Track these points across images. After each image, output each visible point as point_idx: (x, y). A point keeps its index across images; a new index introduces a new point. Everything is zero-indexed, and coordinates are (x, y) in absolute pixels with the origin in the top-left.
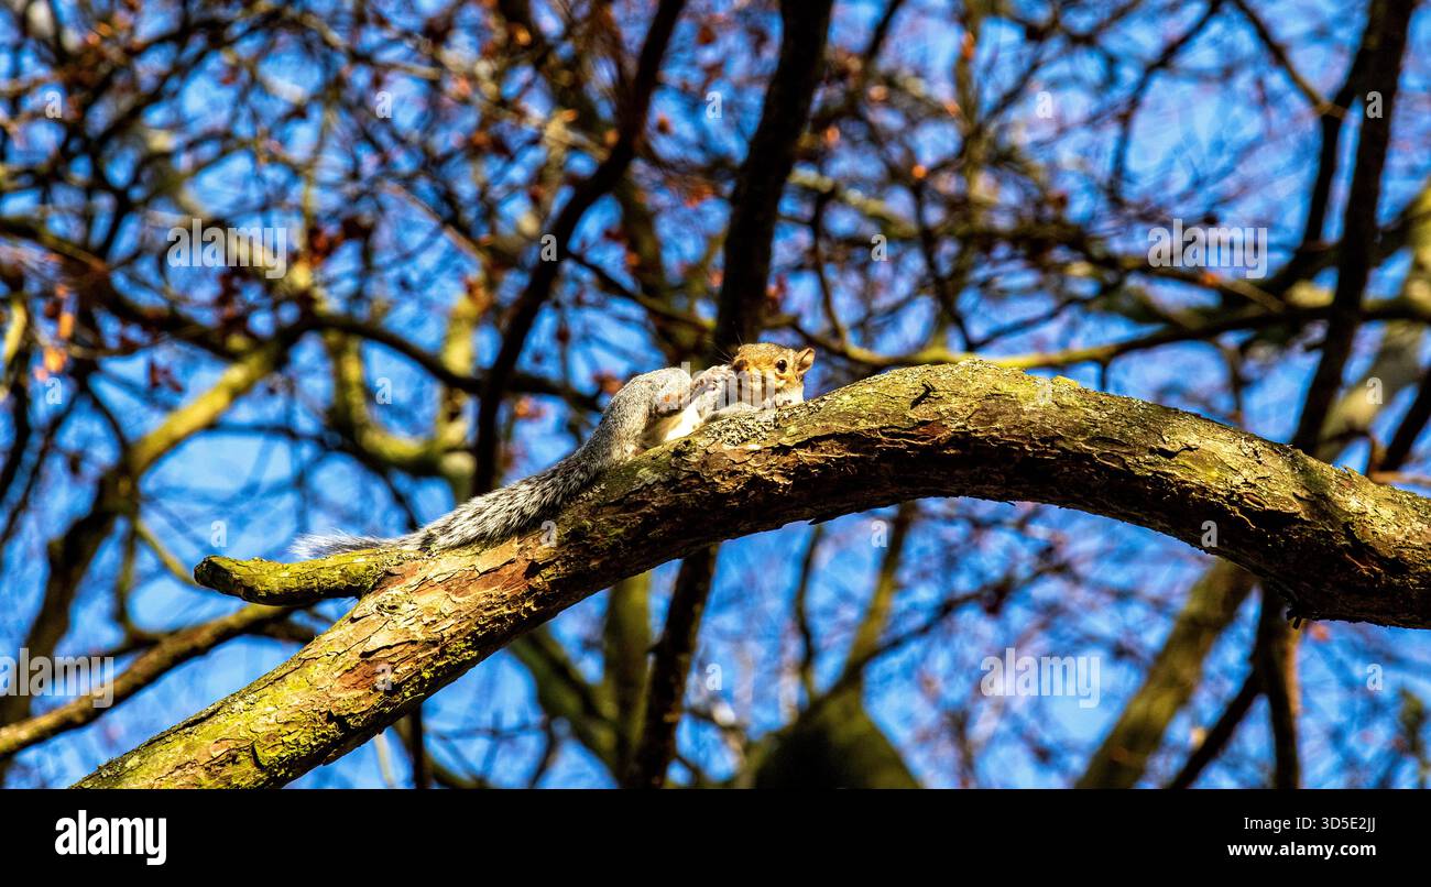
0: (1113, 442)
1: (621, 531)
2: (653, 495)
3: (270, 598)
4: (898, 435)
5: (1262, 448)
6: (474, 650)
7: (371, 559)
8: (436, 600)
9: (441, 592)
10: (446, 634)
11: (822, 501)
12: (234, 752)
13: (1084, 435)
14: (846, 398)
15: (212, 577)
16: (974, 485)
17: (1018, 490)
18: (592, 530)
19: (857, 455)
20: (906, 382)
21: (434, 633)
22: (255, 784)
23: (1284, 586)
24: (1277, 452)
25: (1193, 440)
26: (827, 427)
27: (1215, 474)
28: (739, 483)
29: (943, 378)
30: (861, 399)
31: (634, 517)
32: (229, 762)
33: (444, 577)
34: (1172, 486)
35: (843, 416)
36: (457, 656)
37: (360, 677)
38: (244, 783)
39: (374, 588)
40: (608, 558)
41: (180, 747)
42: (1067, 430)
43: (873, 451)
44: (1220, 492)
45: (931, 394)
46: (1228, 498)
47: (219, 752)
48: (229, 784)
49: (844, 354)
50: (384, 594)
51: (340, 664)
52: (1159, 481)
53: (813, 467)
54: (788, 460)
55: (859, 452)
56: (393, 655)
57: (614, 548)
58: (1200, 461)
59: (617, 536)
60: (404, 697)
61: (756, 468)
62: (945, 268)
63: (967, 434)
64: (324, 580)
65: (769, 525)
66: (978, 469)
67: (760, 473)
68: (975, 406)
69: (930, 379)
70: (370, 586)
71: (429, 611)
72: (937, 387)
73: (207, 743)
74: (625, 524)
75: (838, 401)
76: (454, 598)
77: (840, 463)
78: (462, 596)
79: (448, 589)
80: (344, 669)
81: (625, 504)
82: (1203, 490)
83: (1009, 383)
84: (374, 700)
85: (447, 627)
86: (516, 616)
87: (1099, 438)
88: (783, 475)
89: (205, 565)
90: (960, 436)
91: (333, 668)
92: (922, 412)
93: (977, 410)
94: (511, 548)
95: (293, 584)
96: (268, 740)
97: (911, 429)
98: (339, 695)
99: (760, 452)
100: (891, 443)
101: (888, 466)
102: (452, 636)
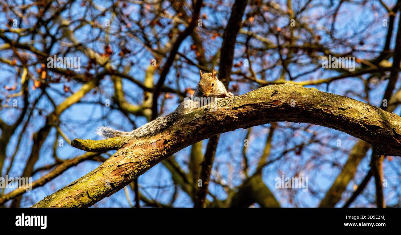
0: (328, 106)
1: (190, 131)
2: (199, 121)
3: (92, 150)
4: (268, 104)
5: (370, 108)
6: (149, 165)
7: (120, 139)
8: (139, 151)
9: (140, 148)
10: (141, 160)
11: (246, 122)
12: (82, 193)
13: (319, 104)
14: (253, 94)
15: (76, 144)
16: (289, 118)
17: (301, 119)
18: (182, 131)
19: (256, 110)
20: (270, 89)
21: (138, 160)
22: (88, 202)
23: (376, 146)
24: (374, 109)
25: (350, 105)
26: (248, 102)
27: (356, 115)
28: (223, 118)
29: (280, 88)
30: (257, 94)
31: (194, 127)
32: (81, 196)
33: (141, 144)
34: (344, 118)
35: (252, 99)
36: (144, 166)
37: (117, 172)
38: (85, 202)
39: (121, 147)
40: (187, 139)
41: (67, 192)
42: (315, 103)
43: (260, 109)
44: (358, 120)
45: (277, 93)
46: (360, 122)
47: (78, 193)
48: (81, 202)
49: (255, 81)
50: (124, 149)
51: (112, 169)
52: (341, 117)
53: (244, 113)
54: (237, 111)
55: (257, 109)
56: (126, 166)
57: (188, 136)
58: (352, 111)
59: (189, 133)
60: (130, 178)
61: (228, 113)
62: (284, 57)
63: (287, 104)
64: (107, 145)
65: (231, 129)
66: (290, 114)
67: (229, 115)
68: (289, 96)
69: (276, 88)
70: (120, 147)
71: (137, 154)
72: (278, 91)
73: (75, 191)
74: (191, 129)
75: (251, 95)
76: (144, 150)
77: (251, 112)
78: (146, 150)
79: (142, 148)
80: (113, 170)
81: (191, 124)
82: (353, 119)
83: (299, 89)
84: (121, 179)
85: (142, 158)
86: (161, 155)
87: (324, 105)
88: (235, 115)
89: (74, 141)
90: (285, 105)
91: (110, 170)
92: (274, 98)
93: (289, 97)
94: (159, 136)
95: (98, 146)
96: (92, 190)
97: (271, 103)
98: (112, 177)
99: (229, 109)
100: (266, 106)
101: (265, 113)
102: (143, 161)
